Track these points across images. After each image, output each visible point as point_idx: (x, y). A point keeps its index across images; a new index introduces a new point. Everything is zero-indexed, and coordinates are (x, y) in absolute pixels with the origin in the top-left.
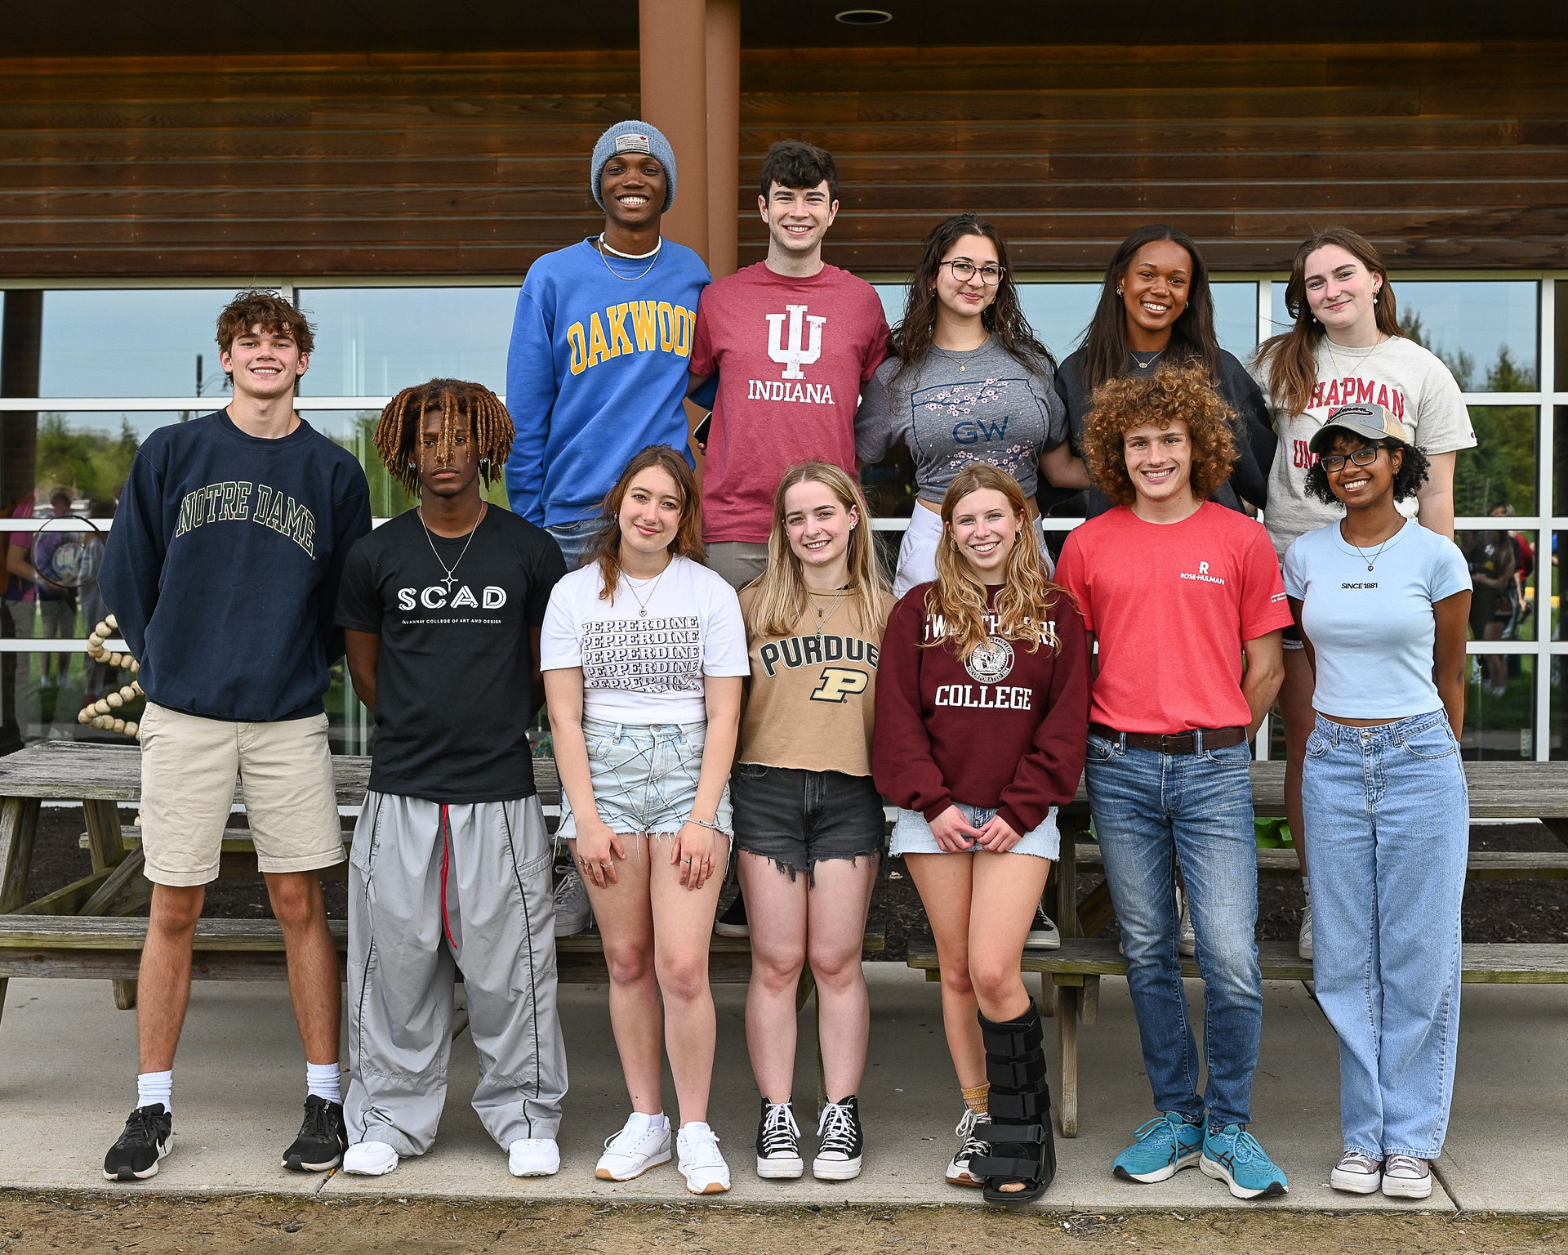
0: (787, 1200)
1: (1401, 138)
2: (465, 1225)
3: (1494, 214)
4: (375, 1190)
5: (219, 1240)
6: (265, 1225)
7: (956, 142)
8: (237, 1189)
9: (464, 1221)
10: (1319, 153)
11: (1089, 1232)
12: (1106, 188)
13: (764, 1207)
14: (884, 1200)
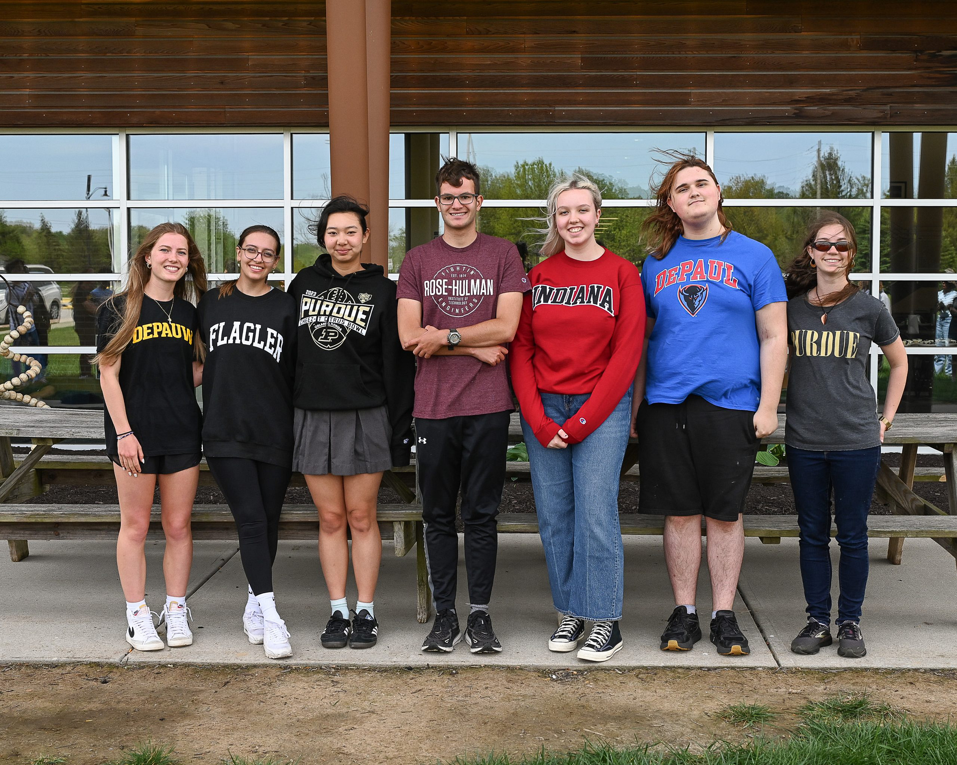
0: (394, 664)
1: (790, 46)
2: (206, 679)
3: (845, 93)
4: (155, 660)
5: (61, 688)
6: (89, 680)
7: (525, 47)
8: (73, 659)
9: (205, 677)
10: (741, 55)
11: (567, 680)
12: (615, 75)
13: (380, 668)
14: (449, 663)
